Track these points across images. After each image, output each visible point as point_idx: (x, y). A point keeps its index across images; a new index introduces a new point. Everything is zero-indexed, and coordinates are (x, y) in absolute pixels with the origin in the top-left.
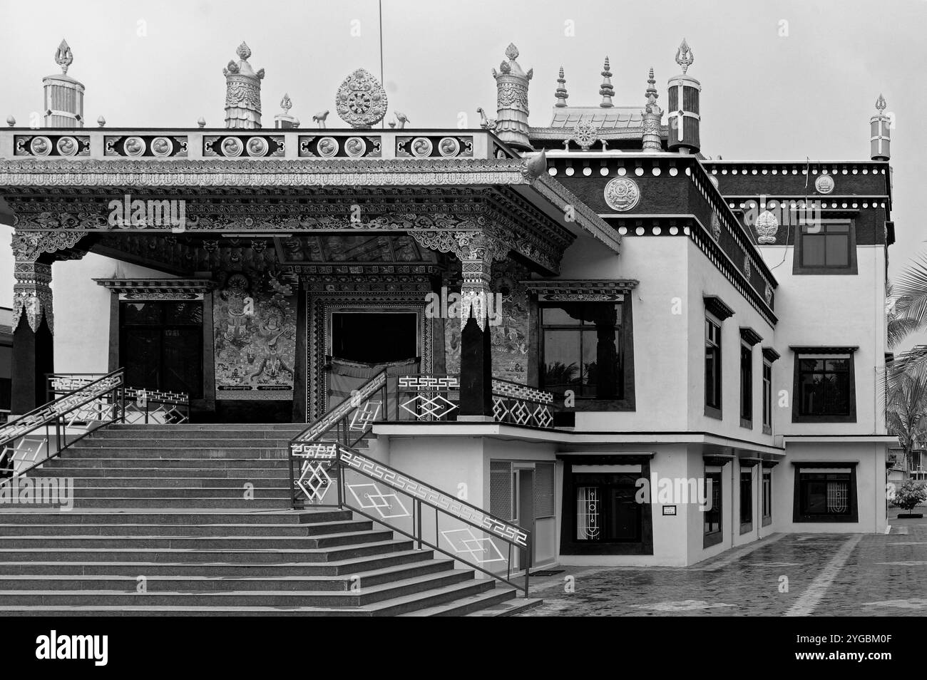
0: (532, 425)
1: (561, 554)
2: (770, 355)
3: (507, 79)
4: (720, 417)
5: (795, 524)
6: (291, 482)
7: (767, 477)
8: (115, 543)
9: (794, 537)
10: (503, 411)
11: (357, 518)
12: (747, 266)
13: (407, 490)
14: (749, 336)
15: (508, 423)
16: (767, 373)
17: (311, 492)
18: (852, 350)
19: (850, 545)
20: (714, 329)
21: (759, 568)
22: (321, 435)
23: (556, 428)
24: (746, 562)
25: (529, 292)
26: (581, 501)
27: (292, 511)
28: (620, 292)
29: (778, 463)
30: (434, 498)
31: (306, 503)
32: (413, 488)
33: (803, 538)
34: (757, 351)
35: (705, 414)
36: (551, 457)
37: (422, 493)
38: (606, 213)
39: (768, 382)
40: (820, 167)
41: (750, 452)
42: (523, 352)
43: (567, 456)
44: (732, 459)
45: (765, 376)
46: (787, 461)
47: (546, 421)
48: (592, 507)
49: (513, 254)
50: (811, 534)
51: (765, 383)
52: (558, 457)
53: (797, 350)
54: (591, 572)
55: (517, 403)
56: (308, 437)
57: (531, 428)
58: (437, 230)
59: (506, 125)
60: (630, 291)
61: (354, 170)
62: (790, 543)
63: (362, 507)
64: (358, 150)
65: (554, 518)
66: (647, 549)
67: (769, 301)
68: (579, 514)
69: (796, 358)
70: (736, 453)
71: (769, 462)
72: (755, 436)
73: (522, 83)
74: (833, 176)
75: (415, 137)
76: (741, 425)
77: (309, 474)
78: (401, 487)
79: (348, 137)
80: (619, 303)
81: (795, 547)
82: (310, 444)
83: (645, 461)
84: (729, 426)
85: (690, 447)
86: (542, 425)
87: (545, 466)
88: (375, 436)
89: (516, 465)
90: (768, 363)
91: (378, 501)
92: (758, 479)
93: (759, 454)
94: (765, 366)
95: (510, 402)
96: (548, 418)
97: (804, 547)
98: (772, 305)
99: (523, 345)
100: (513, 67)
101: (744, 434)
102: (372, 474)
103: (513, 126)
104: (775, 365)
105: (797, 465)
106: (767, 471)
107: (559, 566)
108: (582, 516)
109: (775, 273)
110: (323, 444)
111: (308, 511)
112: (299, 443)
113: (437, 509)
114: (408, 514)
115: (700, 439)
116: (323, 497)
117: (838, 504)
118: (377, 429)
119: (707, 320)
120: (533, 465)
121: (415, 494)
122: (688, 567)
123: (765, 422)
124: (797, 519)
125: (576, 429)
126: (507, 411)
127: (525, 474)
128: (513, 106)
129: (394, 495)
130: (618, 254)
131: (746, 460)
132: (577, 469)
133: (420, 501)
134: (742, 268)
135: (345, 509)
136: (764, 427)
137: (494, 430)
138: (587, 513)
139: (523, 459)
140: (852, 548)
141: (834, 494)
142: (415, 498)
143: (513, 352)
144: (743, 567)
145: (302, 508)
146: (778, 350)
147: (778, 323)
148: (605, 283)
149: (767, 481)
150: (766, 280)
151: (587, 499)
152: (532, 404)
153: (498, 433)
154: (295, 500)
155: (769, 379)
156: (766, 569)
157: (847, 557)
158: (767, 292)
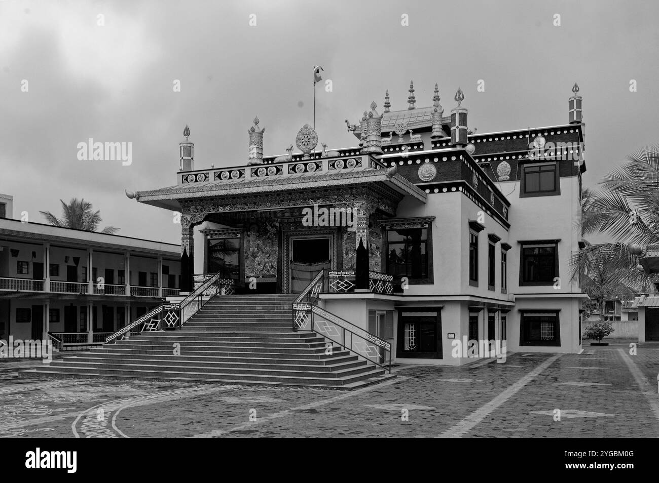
0: (384, 293)
1: (397, 357)
2: (506, 247)
3: (371, 120)
4: (477, 286)
5: (521, 347)
6: (293, 321)
7: (504, 318)
8: (236, 345)
9: (520, 354)
10: (373, 286)
11: (318, 336)
12: (492, 198)
13: (339, 324)
14: (493, 238)
15: (375, 291)
16: (504, 257)
17: (300, 324)
18: (557, 242)
19: (554, 359)
20: (474, 237)
21: (499, 367)
22: (302, 299)
23: (394, 294)
24: (492, 365)
25: (381, 226)
26: (407, 331)
27: (293, 333)
28: (426, 223)
29: (510, 310)
30: (350, 327)
31: (298, 329)
32: (341, 323)
33: (526, 355)
34: (498, 246)
35: (469, 285)
36: (392, 308)
37: (346, 325)
38: (419, 183)
39: (504, 262)
40: (536, 132)
41: (494, 305)
42: (379, 256)
43: (400, 307)
44: (483, 309)
45: (502, 260)
46: (516, 309)
47: (390, 290)
48: (412, 334)
49: (378, 210)
50: (531, 353)
51: (502, 263)
52: (396, 308)
53: (521, 243)
54: (412, 366)
55: (378, 282)
56: (298, 301)
57: (384, 294)
58: (346, 202)
59: (371, 143)
60: (431, 222)
61: (314, 180)
62: (518, 357)
63: (321, 331)
64: (312, 169)
65: (394, 339)
66: (440, 356)
67: (505, 215)
68: (406, 337)
69: (521, 247)
70: (486, 305)
71: (505, 310)
72: (497, 295)
73: (378, 121)
74: (544, 137)
75: (336, 160)
76: (489, 289)
77: (300, 317)
78: (337, 323)
79: (308, 163)
80: (425, 228)
81: (521, 359)
82: (298, 304)
83: (439, 310)
84: (482, 290)
85: (462, 303)
86: (389, 292)
87: (390, 312)
88: (320, 299)
89: (378, 312)
90: (504, 251)
91: (327, 329)
92: (498, 320)
93: (499, 305)
94: (502, 254)
95: (375, 281)
96: (391, 288)
97: (525, 359)
98: (507, 218)
99: (379, 252)
100: (374, 113)
101: (491, 294)
102: (325, 317)
103: (375, 143)
104: (509, 253)
105: (522, 312)
106: (504, 315)
107: (396, 364)
108: (407, 337)
109: (509, 199)
110: (303, 303)
111: (299, 333)
112: (295, 303)
113: (352, 332)
114: (340, 335)
115: (468, 298)
116: (305, 327)
117: (548, 335)
118: (321, 296)
119: (470, 233)
120: (385, 312)
121: (342, 326)
122: (461, 366)
123: (502, 286)
124: (522, 344)
125: (404, 294)
126: (374, 286)
127: (382, 316)
128: (374, 133)
129: (334, 326)
130: (425, 203)
131: (492, 309)
132: (404, 314)
133: (344, 329)
134: (489, 200)
135: (314, 332)
136: (502, 289)
137: (372, 296)
138: (409, 336)
139: (381, 309)
140: (554, 360)
141: (546, 329)
142: (342, 327)
143: (374, 256)
144: (490, 367)
145: (296, 331)
146: (510, 244)
147: (511, 227)
148: (419, 219)
149: (504, 321)
150: (503, 203)
151: (409, 329)
152: (384, 282)
153: (373, 297)
154: (294, 328)
155: (505, 261)
156: (503, 368)
157: (550, 364)
158: (504, 210)
